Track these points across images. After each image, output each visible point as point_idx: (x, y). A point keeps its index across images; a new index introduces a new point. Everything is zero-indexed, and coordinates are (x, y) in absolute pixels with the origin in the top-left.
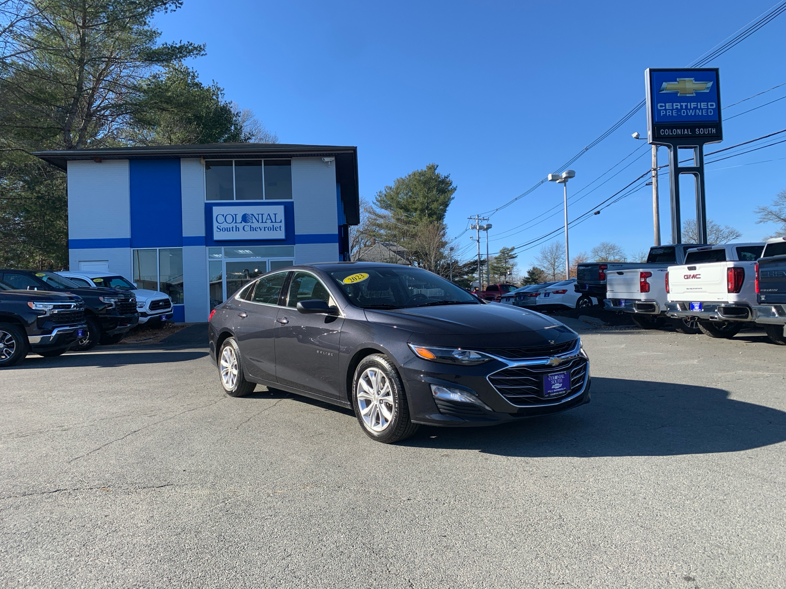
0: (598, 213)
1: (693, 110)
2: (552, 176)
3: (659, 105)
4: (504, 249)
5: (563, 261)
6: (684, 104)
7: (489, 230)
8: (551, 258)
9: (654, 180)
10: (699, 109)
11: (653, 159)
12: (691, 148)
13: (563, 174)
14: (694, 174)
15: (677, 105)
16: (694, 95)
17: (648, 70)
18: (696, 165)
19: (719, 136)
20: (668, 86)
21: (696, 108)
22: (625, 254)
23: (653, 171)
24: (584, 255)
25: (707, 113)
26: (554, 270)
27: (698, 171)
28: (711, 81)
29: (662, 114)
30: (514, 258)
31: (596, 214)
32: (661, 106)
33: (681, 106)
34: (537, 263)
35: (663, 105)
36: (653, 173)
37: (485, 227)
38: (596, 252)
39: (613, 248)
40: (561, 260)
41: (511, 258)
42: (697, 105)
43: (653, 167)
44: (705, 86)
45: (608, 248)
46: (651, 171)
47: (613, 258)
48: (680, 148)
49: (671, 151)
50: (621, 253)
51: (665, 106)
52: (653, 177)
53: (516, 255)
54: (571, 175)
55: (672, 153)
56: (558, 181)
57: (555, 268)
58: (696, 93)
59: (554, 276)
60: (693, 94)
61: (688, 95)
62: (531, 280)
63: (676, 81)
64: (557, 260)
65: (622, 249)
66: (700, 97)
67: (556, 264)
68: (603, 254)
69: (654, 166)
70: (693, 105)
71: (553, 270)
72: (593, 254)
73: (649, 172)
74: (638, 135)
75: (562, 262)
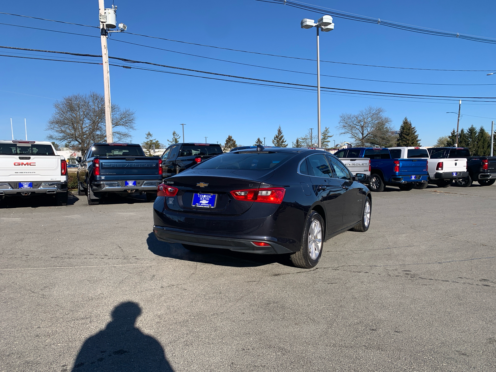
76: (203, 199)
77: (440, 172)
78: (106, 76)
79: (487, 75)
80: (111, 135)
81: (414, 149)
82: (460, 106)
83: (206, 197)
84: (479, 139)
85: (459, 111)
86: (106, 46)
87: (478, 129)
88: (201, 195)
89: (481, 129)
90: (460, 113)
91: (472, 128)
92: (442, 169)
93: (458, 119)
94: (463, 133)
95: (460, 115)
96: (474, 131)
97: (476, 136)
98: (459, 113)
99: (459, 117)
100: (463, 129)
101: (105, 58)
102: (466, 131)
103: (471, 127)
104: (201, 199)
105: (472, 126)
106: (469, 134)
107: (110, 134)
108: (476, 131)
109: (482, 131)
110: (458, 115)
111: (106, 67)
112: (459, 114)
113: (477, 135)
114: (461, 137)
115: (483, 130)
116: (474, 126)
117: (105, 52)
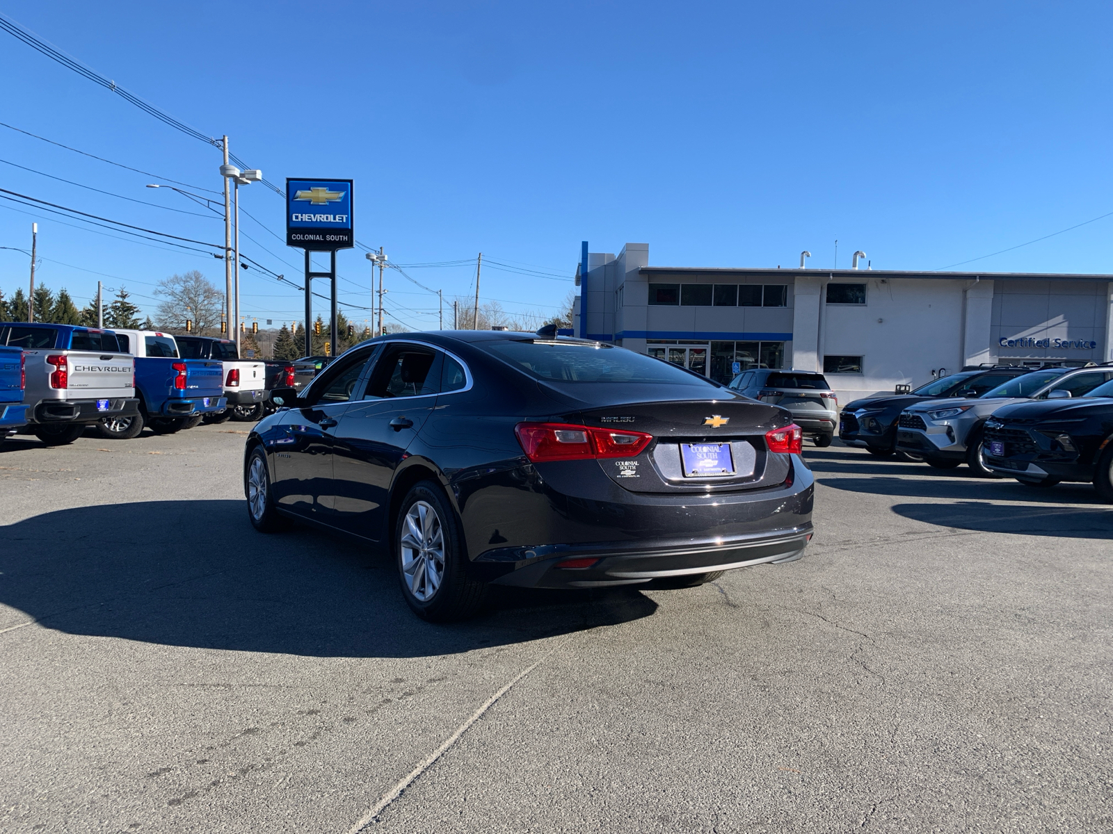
76: (703, 456)
77: (235, 389)
79: (147, 186)
81: (155, 335)
82: (34, 237)
83: (710, 452)
84: (58, 316)
85: (34, 248)
87: (55, 295)
88: (696, 449)
89: (62, 294)
90: (36, 254)
91: (42, 289)
92: (237, 385)
93: (32, 266)
94: (22, 298)
95: (37, 259)
96: (47, 298)
97: (53, 310)
98: (33, 252)
99: (33, 262)
100: (21, 291)
102: (26, 296)
103: (39, 288)
104: (701, 457)
105: (42, 286)
106: (36, 304)
108: (51, 297)
109: (64, 299)
110: (31, 258)
112: (33, 256)
113: (54, 307)
114: (16, 308)
115: (67, 297)
116: (47, 287)
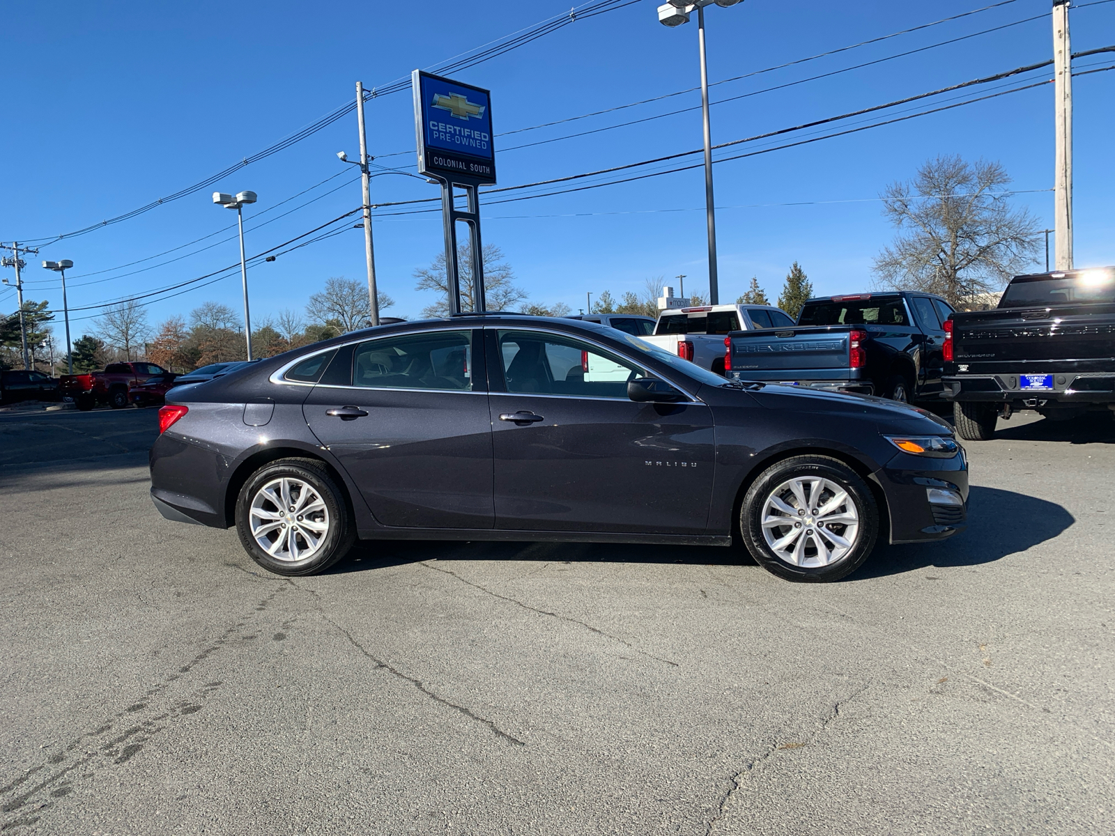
0: (273, 259)
1: (466, 138)
2: (221, 196)
3: (431, 122)
4: (28, 305)
5: (141, 327)
6: (458, 128)
7: (66, 271)
8: (122, 322)
9: (366, 222)
10: (473, 139)
11: (365, 192)
12: (464, 187)
13: (237, 196)
14: (469, 222)
15: (450, 128)
16: (467, 119)
17: (417, 71)
18: (471, 211)
19: (492, 178)
20: (440, 99)
21: (469, 137)
22: (240, 321)
23: (365, 210)
24: (179, 320)
25: (481, 146)
26: (127, 342)
27: (473, 219)
28: (483, 106)
29: (435, 136)
30: (48, 319)
31: (268, 260)
32: (434, 125)
33: (455, 130)
34: (98, 330)
35: (436, 124)
36: (365, 212)
37: (60, 265)
38: (197, 315)
39: (222, 311)
40: (137, 325)
41: (42, 320)
42: (471, 132)
43: (364, 203)
44: (478, 110)
45: (215, 311)
46: (362, 208)
47: (223, 326)
48: (455, 185)
49: (444, 188)
50: (234, 319)
51: (438, 126)
52: (366, 217)
53: (52, 315)
54: (251, 198)
55: (447, 190)
56: (226, 206)
57: (129, 338)
58: (469, 117)
59: (128, 350)
60: (466, 117)
61: (461, 118)
62: (81, 356)
63: (448, 95)
64: (131, 326)
65: (236, 313)
66: (472, 123)
67: (130, 332)
68: (209, 319)
69: (366, 202)
70: (466, 132)
71: (125, 341)
72: (193, 319)
73: (359, 209)
74: (345, 156)
75: (139, 330)
78: (1062, 105)
80: (1065, 261)
86: (1063, 32)
101: (1061, 62)
107: (1063, 258)
111: (1062, 84)
117: (1060, 47)
